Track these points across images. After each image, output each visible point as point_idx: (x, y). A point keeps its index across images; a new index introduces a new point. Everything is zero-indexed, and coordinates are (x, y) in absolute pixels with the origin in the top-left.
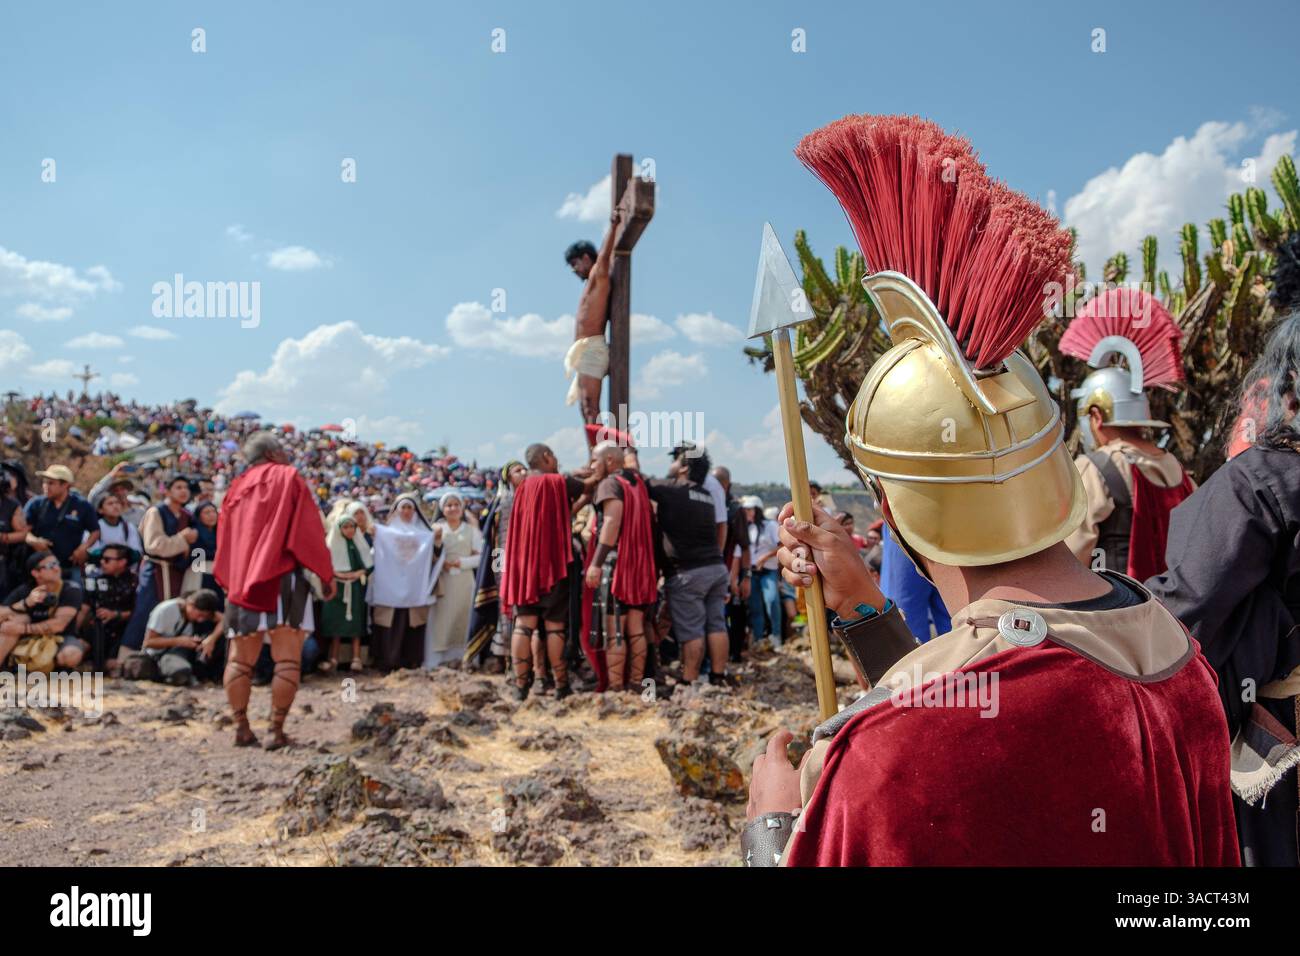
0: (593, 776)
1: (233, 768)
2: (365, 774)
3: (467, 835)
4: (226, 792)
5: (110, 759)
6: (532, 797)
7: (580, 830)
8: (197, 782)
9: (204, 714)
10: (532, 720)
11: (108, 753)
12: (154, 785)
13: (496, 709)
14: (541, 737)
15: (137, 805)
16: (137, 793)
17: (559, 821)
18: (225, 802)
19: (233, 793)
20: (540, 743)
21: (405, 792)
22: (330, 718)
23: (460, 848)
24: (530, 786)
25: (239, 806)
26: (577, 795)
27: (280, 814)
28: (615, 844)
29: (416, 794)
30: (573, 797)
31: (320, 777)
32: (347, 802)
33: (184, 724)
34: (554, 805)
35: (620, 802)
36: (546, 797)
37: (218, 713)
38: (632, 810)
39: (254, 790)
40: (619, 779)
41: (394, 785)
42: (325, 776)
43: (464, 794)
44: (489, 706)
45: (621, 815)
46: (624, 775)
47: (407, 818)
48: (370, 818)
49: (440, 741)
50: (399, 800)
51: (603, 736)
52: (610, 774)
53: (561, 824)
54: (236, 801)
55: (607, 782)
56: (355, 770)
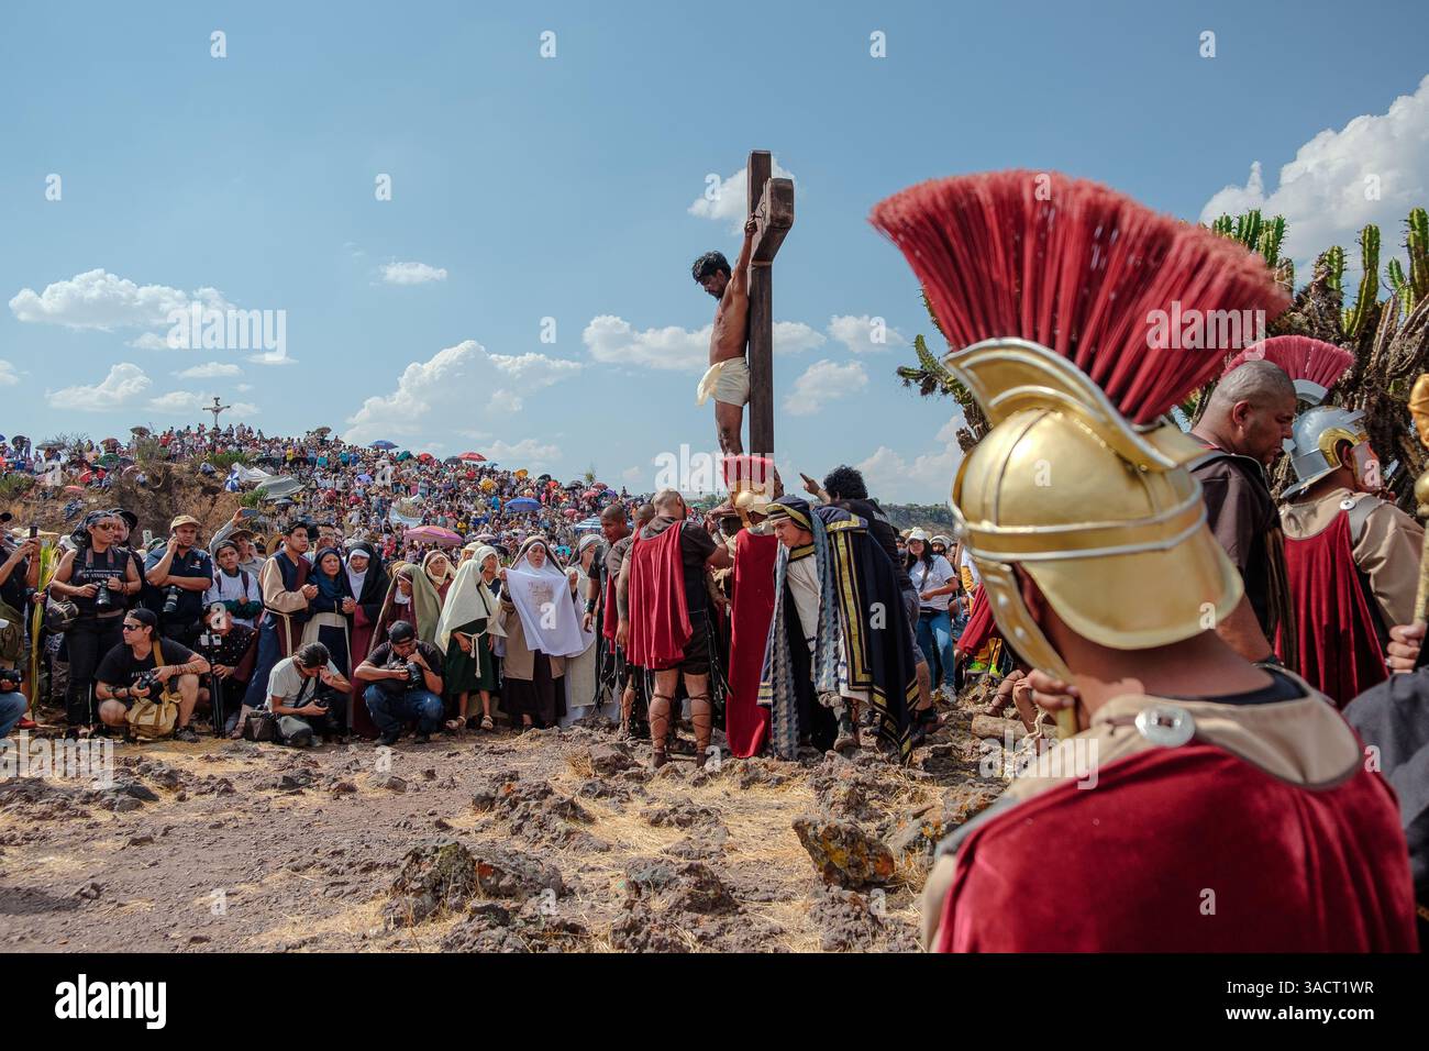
0: (729, 858)
1: (345, 845)
2: (476, 857)
3: (584, 929)
4: (335, 872)
5: (220, 832)
6: (657, 885)
7: (709, 924)
8: (305, 861)
9: (321, 781)
10: (667, 790)
11: (219, 826)
12: (262, 862)
13: (628, 777)
14: (674, 811)
15: (243, 886)
16: (245, 872)
17: (685, 913)
18: (332, 885)
19: (343, 873)
20: (673, 818)
21: (519, 877)
22: (453, 784)
23: (574, 944)
24: (654, 872)
25: (347, 889)
26: (707, 882)
27: (387, 900)
28: (746, 940)
29: (531, 880)
30: (701, 886)
31: (428, 860)
32: (457, 889)
33: (301, 793)
34: (681, 895)
35: (757, 890)
36: (673, 885)
37: (335, 780)
38: (769, 900)
39: (364, 870)
40: (759, 861)
41: (507, 870)
42: (433, 860)
43: (586, 877)
44: (621, 773)
45: (757, 905)
46: (764, 856)
47: (517, 910)
48: (476, 911)
49: (563, 816)
50: (514, 885)
51: (744, 809)
52: (748, 855)
53: (688, 916)
54: (344, 884)
55: (744, 864)
56: (466, 853)
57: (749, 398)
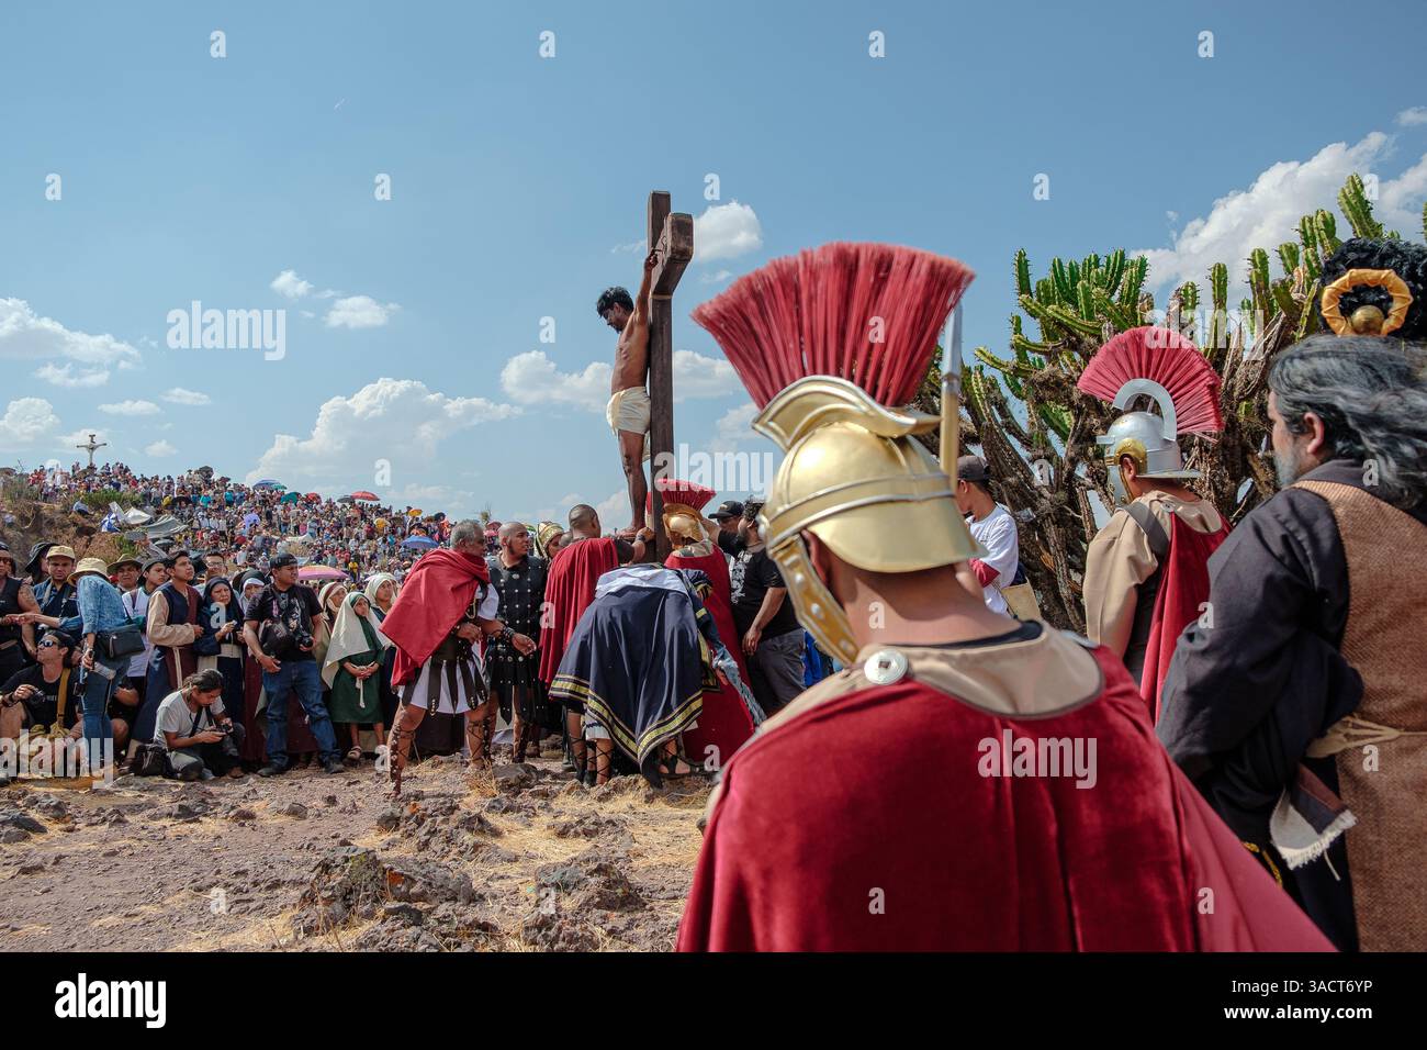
0: (635, 863)
1: (248, 865)
2: (386, 866)
3: (495, 928)
4: (240, 890)
5: (115, 859)
6: (567, 886)
7: (617, 920)
8: (208, 881)
9: (219, 809)
10: (573, 804)
11: (113, 853)
12: (161, 885)
13: (533, 795)
14: (580, 822)
15: (143, 907)
16: (144, 894)
17: (595, 910)
18: (237, 902)
19: (247, 892)
20: (579, 829)
21: (430, 884)
22: (355, 810)
23: (487, 941)
24: (564, 874)
25: (253, 905)
26: (615, 882)
27: (296, 912)
28: (654, 932)
29: (442, 886)
30: (609, 885)
31: (338, 870)
32: (368, 897)
33: (196, 821)
34: (590, 894)
35: (663, 889)
36: (582, 885)
37: (233, 808)
38: (675, 898)
39: (268, 888)
40: (664, 864)
41: (417, 878)
42: (343, 869)
43: (496, 885)
44: (526, 792)
45: (663, 903)
46: (668, 860)
47: (429, 912)
48: (390, 912)
49: (471, 830)
50: (424, 892)
51: (648, 820)
52: (654, 860)
53: (597, 913)
54: (249, 901)
55: (650, 869)
56: (376, 862)
57: (651, 427)
